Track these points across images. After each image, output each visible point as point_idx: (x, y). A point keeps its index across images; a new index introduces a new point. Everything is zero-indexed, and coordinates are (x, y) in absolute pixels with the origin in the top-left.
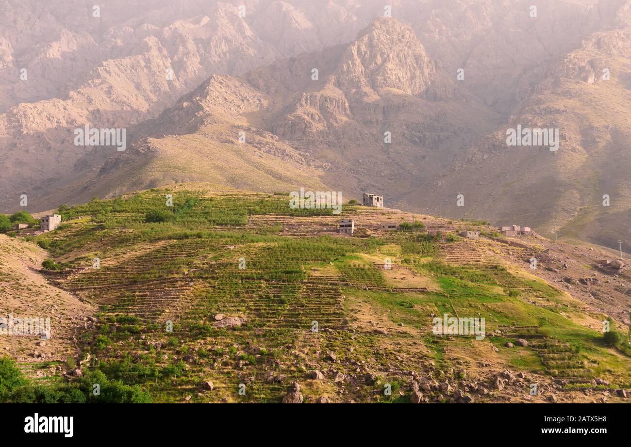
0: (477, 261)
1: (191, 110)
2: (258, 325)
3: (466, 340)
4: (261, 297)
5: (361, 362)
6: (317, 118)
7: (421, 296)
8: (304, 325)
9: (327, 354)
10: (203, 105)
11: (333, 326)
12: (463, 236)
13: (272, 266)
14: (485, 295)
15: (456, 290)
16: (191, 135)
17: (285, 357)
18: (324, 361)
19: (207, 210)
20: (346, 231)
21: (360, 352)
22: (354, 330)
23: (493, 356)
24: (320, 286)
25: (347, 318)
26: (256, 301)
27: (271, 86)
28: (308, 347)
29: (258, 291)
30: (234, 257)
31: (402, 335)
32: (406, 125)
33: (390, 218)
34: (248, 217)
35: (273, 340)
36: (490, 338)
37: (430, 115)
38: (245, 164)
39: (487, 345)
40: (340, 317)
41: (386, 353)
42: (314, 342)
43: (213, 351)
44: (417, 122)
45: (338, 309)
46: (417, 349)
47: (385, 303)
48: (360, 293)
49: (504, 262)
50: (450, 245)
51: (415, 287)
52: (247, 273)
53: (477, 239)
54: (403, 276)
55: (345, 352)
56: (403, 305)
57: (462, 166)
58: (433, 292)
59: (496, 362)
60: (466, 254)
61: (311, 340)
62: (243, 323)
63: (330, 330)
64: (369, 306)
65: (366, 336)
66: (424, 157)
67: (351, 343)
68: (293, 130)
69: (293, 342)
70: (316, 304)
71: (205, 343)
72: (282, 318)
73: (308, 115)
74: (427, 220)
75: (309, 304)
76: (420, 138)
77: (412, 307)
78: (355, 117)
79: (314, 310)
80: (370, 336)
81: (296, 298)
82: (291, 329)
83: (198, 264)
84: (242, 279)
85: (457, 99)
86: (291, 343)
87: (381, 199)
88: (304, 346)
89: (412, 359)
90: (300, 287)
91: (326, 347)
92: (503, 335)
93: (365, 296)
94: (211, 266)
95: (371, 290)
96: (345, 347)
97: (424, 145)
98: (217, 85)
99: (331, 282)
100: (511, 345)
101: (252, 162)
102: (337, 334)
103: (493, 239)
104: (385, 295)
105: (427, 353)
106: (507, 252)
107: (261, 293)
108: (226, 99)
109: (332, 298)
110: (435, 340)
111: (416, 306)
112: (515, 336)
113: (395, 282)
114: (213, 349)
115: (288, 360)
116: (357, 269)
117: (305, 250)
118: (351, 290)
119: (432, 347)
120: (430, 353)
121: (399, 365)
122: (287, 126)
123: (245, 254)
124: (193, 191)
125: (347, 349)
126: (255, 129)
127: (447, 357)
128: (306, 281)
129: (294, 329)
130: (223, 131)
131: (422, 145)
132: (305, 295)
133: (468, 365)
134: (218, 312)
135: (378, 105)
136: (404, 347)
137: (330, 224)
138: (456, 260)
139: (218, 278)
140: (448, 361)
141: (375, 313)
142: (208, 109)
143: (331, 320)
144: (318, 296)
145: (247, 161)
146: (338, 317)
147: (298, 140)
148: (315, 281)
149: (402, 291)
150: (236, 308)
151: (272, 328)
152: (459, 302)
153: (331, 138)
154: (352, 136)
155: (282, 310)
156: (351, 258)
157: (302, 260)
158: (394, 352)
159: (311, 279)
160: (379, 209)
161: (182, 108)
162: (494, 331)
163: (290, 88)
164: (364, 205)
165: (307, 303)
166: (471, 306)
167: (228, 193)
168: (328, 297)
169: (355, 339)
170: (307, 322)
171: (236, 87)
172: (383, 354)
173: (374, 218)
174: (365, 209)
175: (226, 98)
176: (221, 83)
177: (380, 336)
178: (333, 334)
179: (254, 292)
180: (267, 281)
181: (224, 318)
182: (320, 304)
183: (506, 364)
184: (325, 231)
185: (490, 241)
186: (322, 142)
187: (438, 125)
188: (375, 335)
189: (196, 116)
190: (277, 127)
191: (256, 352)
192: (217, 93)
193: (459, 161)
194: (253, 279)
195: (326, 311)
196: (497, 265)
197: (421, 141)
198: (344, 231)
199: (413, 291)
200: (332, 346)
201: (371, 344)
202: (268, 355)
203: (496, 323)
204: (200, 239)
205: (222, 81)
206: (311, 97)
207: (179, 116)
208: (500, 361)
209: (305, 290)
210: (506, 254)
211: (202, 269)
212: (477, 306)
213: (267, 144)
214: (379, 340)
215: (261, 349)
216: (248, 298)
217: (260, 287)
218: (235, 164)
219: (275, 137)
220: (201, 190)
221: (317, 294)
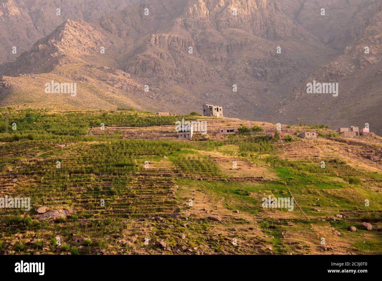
0: (316, 156)
1: (46, 51)
2: (85, 216)
3: (306, 225)
4: (89, 189)
5: (193, 249)
6: (166, 57)
7: (257, 184)
8: (133, 214)
9: (156, 242)
10: (58, 46)
11: (165, 215)
12: (301, 137)
13: (103, 160)
14: (324, 182)
15: (293, 178)
16: (47, 74)
17: (111, 246)
18: (153, 249)
19: (48, 123)
20: (185, 135)
21: (193, 238)
22: (187, 218)
23: (335, 239)
24: (153, 177)
25: (180, 207)
26: (84, 193)
27: (122, 30)
28: (137, 236)
29: (86, 184)
30: (64, 154)
31: (237, 221)
32: (248, 61)
33: (229, 125)
34: (89, 129)
35: (100, 230)
36: (330, 222)
37: (271, 52)
38: (99, 99)
39: (328, 229)
40: (172, 206)
41: (220, 239)
42: (143, 230)
43: (32, 244)
44: (259, 59)
45: (170, 198)
46: (253, 234)
47: (219, 192)
48: (194, 183)
49: (343, 157)
50: (288, 144)
51: (251, 176)
52: (77, 168)
53: (316, 139)
54: (239, 167)
55: (176, 239)
56: (238, 193)
57: (301, 95)
58: (269, 180)
59: (339, 245)
60: (304, 151)
61: (140, 229)
62: (68, 215)
63: (161, 219)
64: (203, 195)
65: (200, 223)
66: (266, 90)
67: (183, 230)
68: (144, 69)
69: (121, 230)
70: (147, 194)
71: (24, 237)
72: (111, 209)
73: (157, 54)
74: (266, 126)
75: (140, 194)
76: (261, 73)
77: (248, 195)
78: (201, 56)
79: (145, 200)
80: (203, 223)
81: (127, 189)
82: (119, 218)
83: (25, 161)
84: (70, 173)
85: (296, 38)
86: (118, 233)
87: (220, 109)
88: (133, 235)
89: (248, 244)
90: (131, 179)
91: (156, 234)
92: (344, 219)
93: (198, 186)
94: (38, 163)
95: (205, 180)
96: (176, 235)
97: (265, 80)
98: (72, 30)
99: (164, 173)
100: (354, 228)
101: (105, 97)
102: (169, 222)
103: (332, 139)
104: (220, 184)
105: (263, 238)
106: (345, 150)
107: (90, 185)
108: (80, 42)
109: (164, 188)
110: (272, 225)
111: (252, 194)
112: (358, 220)
113: (231, 173)
114: (33, 242)
115: (115, 249)
116: (192, 161)
117: (138, 146)
118: (185, 180)
119: (269, 233)
120: (267, 238)
121: (233, 251)
122: (138, 64)
123: (76, 151)
124: (36, 109)
125: (179, 236)
126: (108, 68)
127: (285, 241)
128: (138, 173)
129: (123, 219)
130: (77, 70)
131: (264, 79)
132: (136, 186)
133: (308, 250)
134: (41, 206)
135: (222, 44)
136: (239, 232)
137: (170, 131)
138: (294, 156)
139: (44, 174)
140: (287, 246)
141: (209, 201)
142: (62, 51)
143: (162, 209)
144: (150, 186)
145: (101, 96)
146: (170, 206)
147: (149, 77)
148: (147, 173)
149: (238, 180)
150: (62, 201)
151: (98, 219)
152: (296, 188)
153: (179, 75)
154: (199, 72)
155: (111, 201)
156: (186, 152)
157: (135, 155)
158: (228, 238)
159: (143, 171)
160: (219, 118)
161: (38, 50)
162: (335, 216)
163: (141, 32)
164: (204, 115)
165: (137, 194)
166: (309, 192)
167: (72, 110)
168: (160, 188)
169: (187, 226)
170: (137, 212)
171: (89, 31)
172: (216, 241)
173: (214, 125)
174: (205, 119)
175: (81, 40)
176: (75, 27)
177: (214, 223)
178: (164, 222)
179: (82, 185)
180: (97, 174)
181: (47, 211)
182: (152, 194)
183: (349, 248)
184: (165, 137)
185: (329, 141)
186: (171, 78)
187: (278, 60)
188: (209, 221)
189: (51, 57)
190: (129, 66)
191: (80, 243)
192: (71, 36)
193: (298, 91)
194: (83, 173)
195: (158, 200)
196: (336, 159)
197: (263, 76)
198: (183, 136)
199: (248, 180)
200: (162, 234)
201: (204, 231)
202: (92, 245)
203: (337, 208)
204: (30, 141)
205: (76, 25)
206: (160, 38)
207: (35, 57)
208: (343, 245)
209: (136, 182)
210: (345, 151)
211: (28, 166)
212: (316, 192)
213: (120, 81)
214: (212, 227)
215: (86, 239)
216: (76, 191)
217: (89, 180)
218: (89, 99)
219: (127, 74)
220: (44, 108)
221: (149, 185)
